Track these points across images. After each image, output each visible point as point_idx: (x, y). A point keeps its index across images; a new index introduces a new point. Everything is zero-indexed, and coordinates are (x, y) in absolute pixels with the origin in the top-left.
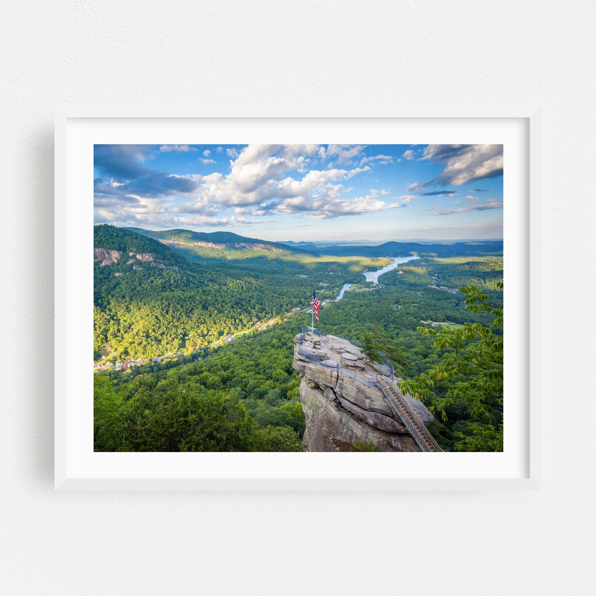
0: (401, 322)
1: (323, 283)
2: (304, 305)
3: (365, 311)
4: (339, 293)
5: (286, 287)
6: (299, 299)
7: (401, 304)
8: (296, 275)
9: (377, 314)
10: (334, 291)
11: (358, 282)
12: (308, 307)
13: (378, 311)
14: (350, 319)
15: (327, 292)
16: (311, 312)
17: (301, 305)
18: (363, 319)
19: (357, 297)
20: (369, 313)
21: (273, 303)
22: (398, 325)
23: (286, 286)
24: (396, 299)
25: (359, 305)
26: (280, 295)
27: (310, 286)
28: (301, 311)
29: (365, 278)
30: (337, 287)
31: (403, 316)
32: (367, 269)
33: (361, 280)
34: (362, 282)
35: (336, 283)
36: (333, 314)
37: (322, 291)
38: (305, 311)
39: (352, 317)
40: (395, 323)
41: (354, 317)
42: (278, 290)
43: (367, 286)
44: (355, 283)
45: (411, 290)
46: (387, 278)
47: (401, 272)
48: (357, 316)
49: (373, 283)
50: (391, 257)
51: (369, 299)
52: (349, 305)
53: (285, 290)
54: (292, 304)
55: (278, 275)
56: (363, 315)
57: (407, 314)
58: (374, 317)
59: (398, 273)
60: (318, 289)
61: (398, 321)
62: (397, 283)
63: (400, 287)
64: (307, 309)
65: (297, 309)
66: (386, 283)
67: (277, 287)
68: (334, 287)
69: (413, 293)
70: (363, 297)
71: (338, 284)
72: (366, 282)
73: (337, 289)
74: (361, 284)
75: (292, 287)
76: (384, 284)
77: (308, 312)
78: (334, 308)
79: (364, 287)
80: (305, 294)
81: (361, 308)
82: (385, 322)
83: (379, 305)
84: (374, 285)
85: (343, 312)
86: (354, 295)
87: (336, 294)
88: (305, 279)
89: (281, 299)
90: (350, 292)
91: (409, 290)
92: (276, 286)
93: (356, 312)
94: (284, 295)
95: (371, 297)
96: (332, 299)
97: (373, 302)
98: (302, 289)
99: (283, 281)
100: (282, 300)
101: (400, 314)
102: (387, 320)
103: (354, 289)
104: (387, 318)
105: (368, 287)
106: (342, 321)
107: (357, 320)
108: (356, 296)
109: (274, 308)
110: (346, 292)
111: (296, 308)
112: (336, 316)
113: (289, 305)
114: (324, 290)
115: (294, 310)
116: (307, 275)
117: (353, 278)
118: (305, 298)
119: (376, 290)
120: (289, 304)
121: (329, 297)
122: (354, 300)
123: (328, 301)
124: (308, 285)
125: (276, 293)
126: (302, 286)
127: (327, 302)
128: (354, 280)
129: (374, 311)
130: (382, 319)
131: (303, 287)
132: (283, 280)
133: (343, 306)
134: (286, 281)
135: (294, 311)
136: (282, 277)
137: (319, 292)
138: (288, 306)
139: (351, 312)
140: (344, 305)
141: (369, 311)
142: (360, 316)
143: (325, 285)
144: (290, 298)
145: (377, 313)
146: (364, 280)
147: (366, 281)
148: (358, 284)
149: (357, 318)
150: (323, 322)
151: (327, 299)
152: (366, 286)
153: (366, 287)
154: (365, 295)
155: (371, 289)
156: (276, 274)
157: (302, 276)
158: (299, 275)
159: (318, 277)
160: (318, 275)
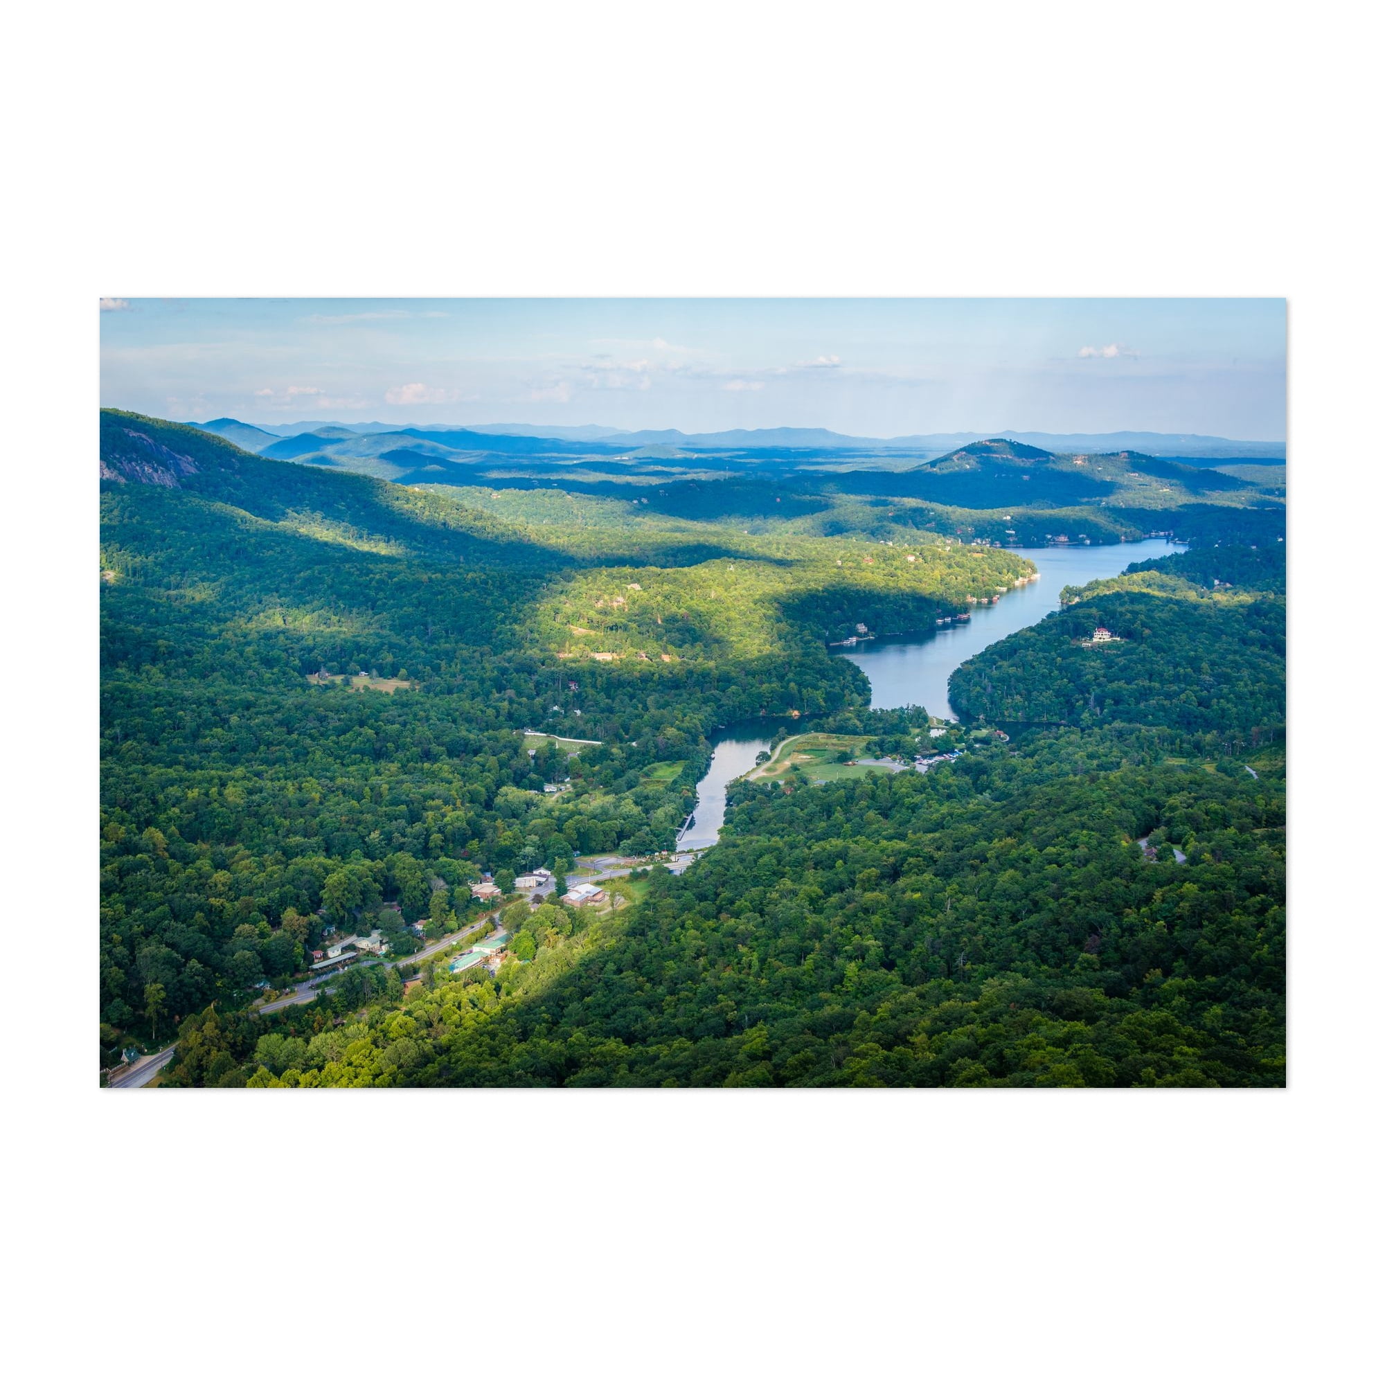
0: (1223, 951)
1: (551, 730)
2: (421, 911)
3: (937, 905)
4: (690, 804)
5: (239, 771)
6: (369, 855)
7: (1179, 829)
8: (313, 679)
9: (1034, 918)
10: (650, 789)
11: (815, 719)
12: (453, 924)
13: (1039, 894)
14: (829, 974)
15: (597, 801)
16: (487, 960)
17: (391, 912)
18: (938, 962)
19: (839, 815)
20: (971, 915)
21: (130, 905)
22: (1211, 979)
23: (234, 763)
24: (1138, 800)
25: (874, 871)
26: (191, 833)
27: (451, 754)
28: (404, 962)
29: (863, 688)
30: (670, 755)
31: (1224, 904)
32: (862, 628)
33: (835, 701)
34: (848, 715)
35: (657, 726)
36: (689, 953)
37: (554, 795)
38: (438, 959)
39: (850, 958)
40: (1179, 964)
41: (861, 953)
42: (174, 791)
43: (891, 739)
44: (793, 727)
45: (1198, 748)
46: (1018, 680)
47: (1102, 637)
48: (887, 947)
49: (926, 719)
50: (1005, 545)
51: (939, 826)
52: (798, 878)
53: (233, 794)
54: (316, 904)
55: (155, 671)
56: (929, 935)
57: (1253, 891)
58: (1018, 935)
59: (1086, 644)
60: (519, 780)
61: (1204, 944)
62: (1085, 715)
63: (1120, 735)
64: (453, 940)
65: (364, 944)
66: (1011, 716)
67: (156, 771)
68: (641, 759)
69: (1210, 768)
70: (885, 815)
71: (671, 732)
72: (876, 717)
73: (667, 773)
74: (841, 730)
75: (299, 768)
76: (1002, 726)
77: (463, 964)
78: (686, 908)
79: (868, 749)
80: (414, 817)
81: (901, 882)
82: (1105, 964)
83: (1030, 849)
84: (934, 733)
85: (762, 931)
86: (812, 807)
87: (670, 808)
88: (402, 702)
89: (205, 864)
90: (767, 793)
91: (1182, 753)
92: (147, 760)
93: (876, 919)
94: (230, 837)
95: (944, 810)
96: (640, 850)
97: (975, 838)
98: (386, 776)
99: (208, 725)
100: (221, 876)
101: (1202, 889)
102: (1117, 949)
103: (795, 768)
104: (1116, 930)
105: (896, 749)
106: (775, 994)
107: (893, 976)
108: (828, 811)
109: (148, 949)
110: (740, 793)
111: (352, 939)
112: (712, 964)
113: (290, 914)
114: (568, 787)
115: (335, 953)
116: (414, 674)
117: (775, 685)
118: (425, 851)
119: (963, 768)
120: (283, 902)
121: (621, 835)
122: (824, 837)
123: (614, 865)
124: (435, 748)
125: (149, 823)
126: (379, 755)
127: (605, 875)
128: (789, 701)
129: (1006, 895)
130: (1078, 943)
131: (394, 767)
132: (207, 712)
133: (755, 891)
134: (234, 719)
135: (334, 967)
136: (194, 689)
137: (529, 804)
138: (276, 923)
139: (833, 923)
140: (756, 881)
141: (968, 901)
142: (908, 946)
143: (572, 747)
144: (289, 854)
145: (1036, 906)
146: (859, 700)
147: (872, 708)
148: (819, 728)
149: (890, 966)
150: (618, 1022)
151: (603, 851)
152: (881, 745)
153: (880, 750)
154: (897, 803)
155: (922, 767)
156: (137, 670)
157: (361, 681)
158: (338, 679)
159: (501, 689)
160: (504, 671)
